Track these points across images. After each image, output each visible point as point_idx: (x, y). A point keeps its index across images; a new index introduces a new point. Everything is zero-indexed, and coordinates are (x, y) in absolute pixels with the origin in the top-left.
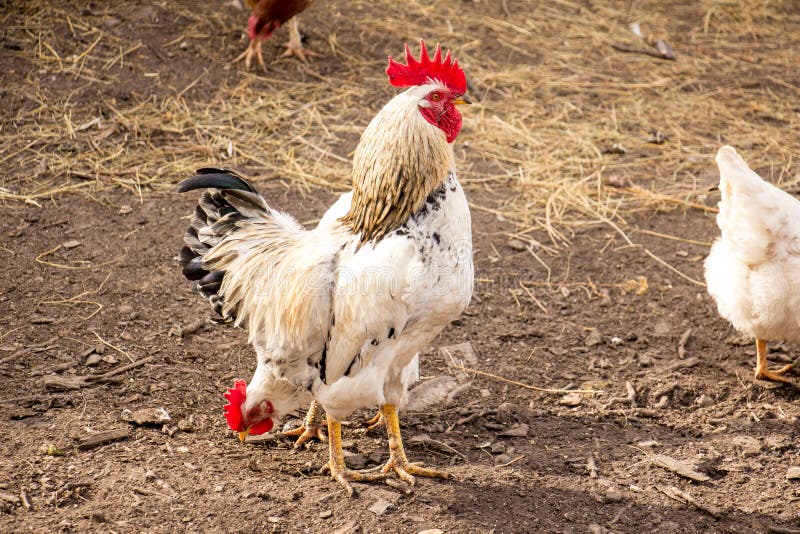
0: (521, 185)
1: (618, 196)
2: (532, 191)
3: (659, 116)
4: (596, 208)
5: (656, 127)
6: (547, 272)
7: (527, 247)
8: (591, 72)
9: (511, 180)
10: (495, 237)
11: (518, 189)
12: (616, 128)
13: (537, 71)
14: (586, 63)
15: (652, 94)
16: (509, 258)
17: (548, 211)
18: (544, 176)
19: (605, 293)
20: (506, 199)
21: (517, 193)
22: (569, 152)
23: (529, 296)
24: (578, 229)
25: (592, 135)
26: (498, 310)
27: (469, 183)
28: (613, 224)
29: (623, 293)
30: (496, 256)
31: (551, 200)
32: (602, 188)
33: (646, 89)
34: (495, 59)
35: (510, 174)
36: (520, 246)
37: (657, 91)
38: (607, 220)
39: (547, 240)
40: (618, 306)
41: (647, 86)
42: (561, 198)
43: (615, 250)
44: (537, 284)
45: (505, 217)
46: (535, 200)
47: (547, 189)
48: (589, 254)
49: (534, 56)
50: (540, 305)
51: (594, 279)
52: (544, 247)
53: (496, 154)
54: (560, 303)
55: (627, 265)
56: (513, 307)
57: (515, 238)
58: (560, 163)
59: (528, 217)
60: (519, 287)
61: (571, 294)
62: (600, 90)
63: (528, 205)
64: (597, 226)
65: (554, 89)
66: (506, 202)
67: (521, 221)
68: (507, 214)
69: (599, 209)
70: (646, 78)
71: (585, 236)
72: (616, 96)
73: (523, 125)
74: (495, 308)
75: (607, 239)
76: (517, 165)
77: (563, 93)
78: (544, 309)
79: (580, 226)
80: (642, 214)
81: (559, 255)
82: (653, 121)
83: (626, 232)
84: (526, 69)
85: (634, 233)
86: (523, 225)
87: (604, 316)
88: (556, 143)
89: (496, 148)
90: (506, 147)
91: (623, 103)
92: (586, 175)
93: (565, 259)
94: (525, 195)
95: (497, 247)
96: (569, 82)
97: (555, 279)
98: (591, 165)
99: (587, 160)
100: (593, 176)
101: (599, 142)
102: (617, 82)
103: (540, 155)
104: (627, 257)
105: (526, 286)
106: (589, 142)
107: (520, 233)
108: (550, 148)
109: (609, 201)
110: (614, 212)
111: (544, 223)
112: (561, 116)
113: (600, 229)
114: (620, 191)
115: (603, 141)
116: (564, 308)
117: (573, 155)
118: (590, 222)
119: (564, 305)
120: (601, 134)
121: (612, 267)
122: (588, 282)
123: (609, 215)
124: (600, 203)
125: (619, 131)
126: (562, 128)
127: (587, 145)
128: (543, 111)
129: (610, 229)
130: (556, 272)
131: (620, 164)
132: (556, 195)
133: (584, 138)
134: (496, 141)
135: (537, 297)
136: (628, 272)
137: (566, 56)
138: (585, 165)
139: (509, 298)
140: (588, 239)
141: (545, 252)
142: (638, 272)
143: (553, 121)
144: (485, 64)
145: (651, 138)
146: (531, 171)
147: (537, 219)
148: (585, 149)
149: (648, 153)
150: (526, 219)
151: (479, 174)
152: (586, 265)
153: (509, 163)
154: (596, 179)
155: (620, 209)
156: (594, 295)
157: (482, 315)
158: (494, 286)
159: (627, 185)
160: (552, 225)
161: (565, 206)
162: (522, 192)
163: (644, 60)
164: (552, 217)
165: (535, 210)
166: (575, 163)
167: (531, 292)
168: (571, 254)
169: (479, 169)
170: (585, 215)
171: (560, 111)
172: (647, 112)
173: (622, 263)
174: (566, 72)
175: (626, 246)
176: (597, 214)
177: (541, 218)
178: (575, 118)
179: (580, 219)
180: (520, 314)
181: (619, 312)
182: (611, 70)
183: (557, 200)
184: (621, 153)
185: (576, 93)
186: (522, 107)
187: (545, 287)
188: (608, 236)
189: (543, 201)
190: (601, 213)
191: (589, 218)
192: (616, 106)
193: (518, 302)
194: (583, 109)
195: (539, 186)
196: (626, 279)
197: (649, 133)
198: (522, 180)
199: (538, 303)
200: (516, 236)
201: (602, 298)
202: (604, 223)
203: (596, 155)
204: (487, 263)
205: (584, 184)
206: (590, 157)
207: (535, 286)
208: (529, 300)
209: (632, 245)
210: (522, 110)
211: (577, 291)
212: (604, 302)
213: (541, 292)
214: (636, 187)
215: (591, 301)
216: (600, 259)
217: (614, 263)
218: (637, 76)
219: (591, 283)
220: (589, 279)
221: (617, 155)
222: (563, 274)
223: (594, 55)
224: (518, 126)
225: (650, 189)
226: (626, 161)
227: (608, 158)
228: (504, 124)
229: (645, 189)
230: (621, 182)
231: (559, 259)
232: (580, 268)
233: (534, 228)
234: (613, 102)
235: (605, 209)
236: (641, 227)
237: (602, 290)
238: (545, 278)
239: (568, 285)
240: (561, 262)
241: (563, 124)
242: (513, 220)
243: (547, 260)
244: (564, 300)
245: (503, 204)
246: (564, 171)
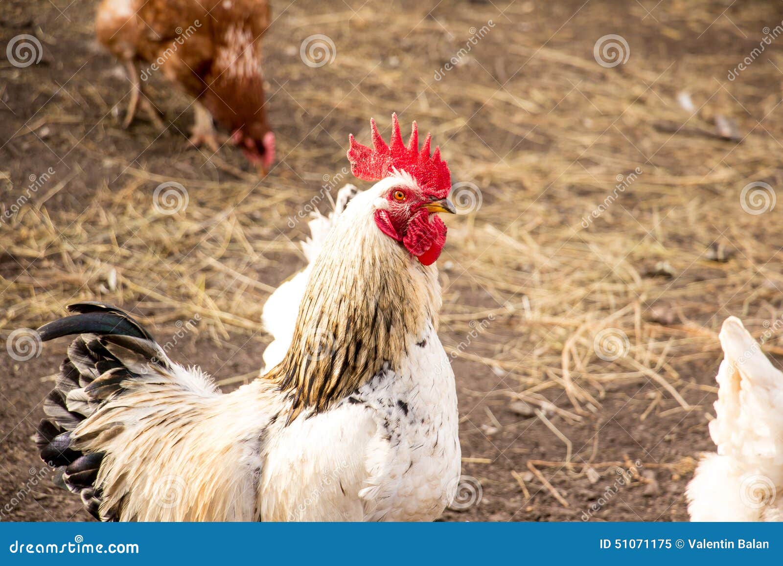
0: (526, 323)
1: (665, 338)
2: (543, 331)
3: (721, 222)
4: (633, 355)
5: (716, 238)
6: (565, 447)
7: (537, 411)
8: (623, 162)
9: (512, 316)
10: (491, 398)
11: (522, 329)
12: (661, 239)
13: (548, 161)
14: (615, 150)
15: (710, 191)
16: (512, 427)
17: (565, 360)
18: (559, 309)
19: (650, 478)
20: (506, 343)
21: (521, 335)
22: (594, 275)
23: (540, 483)
24: (608, 386)
25: (626, 251)
26: (498, 503)
27: (452, 322)
28: (658, 378)
29: (676, 477)
30: (493, 426)
31: (569, 345)
32: (642, 328)
33: (702, 187)
34: (488, 145)
35: (510, 308)
36: (527, 410)
37: (719, 188)
38: (650, 372)
39: (565, 401)
40: (669, 496)
41: (703, 180)
42: (584, 341)
43: (663, 414)
44: (551, 464)
45: (507, 370)
46: (547, 346)
47: (564, 328)
48: (626, 421)
49: (541, 140)
50: (557, 495)
51: (633, 457)
52: (563, 412)
53: (492, 279)
54: (585, 492)
55: (681, 437)
56: (518, 498)
57: (519, 400)
58: (580, 292)
59: (538, 368)
60: (527, 469)
61: (601, 479)
62: (639, 188)
63: (538, 352)
64: (635, 381)
65: (571, 188)
66: (507, 348)
67: (526, 374)
68: (508, 365)
69: (638, 357)
70: (700, 168)
71: (620, 395)
72: (659, 196)
73: (528, 238)
74: (493, 500)
75: (651, 400)
76: (520, 295)
77: (584, 192)
78: (563, 501)
79: (611, 381)
80: (699, 364)
81: (583, 424)
82: (712, 230)
83: (678, 389)
84: (530, 159)
85: (689, 391)
86: (530, 381)
87: (649, 510)
88: (576, 263)
89: (490, 271)
90: (504, 270)
91: (668, 206)
92: (618, 307)
93: (592, 429)
94: (533, 337)
95: (495, 412)
96: (593, 176)
97: (579, 457)
98: (626, 293)
99: (619, 287)
100: (628, 309)
101: (636, 261)
102: (660, 175)
103: (551, 281)
104: (681, 425)
105: (537, 467)
106: (621, 261)
107: (528, 392)
108: (567, 269)
109: (652, 344)
110: (660, 361)
111: (561, 376)
112: (581, 224)
113: (640, 385)
114: (668, 330)
115: (642, 259)
116: (592, 500)
117: (600, 278)
118: (627, 375)
119: (591, 494)
120: (639, 249)
121: (658, 439)
122: (624, 461)
123: (653, 365)
124: (638, 348)
125: (665, 244)
126: (584, 242)
127: (619, 266)
128: (555, 218)
129: (654, 385)
130: (578, 447)
131: (666, 291)
132: (577, 337)
133: (616, 255)
134: (490, 262)
135: (553, 484)
136: (682, 446)
137: (588, 140)
138: (616, 294)
139: (512, 486)
140: (622, 399)
141: (563, 419)
142: (696, 446)
143: (572, 232)
144: (472, 151)
145: (710, 254)
146: (540, 302)
147: (551, 371)
148: (617, 272)
149: (706, 276)
150: (534, 372)
151: (466, 309)
152: (622, 437)
153: (508, 292)
154: (633, 313)
155: (669, 355)
156: (634, 480)
157: (474, 511)
158: (492, 468)
159: (677, 321)
160: (573, 379)
161: (590, 353)
162: (529, 333)
163: (697, 144)
164: (572, 368)
165: (548, 359)
166: (603, 292)
167: (544, 476)
168: (601, 421)
169: (467, 302)
170: (618, 365)
171: (580, 217)
172: (703, 218)
173: (672, 433)
174: (588, 162)
175: (676, 410)
176: (635, 364)
177: (557, 370)
178: (601, 226)
179: (611, 371)
180: (529, 509)
181: (670, 504)
182: (650, 158)
183: (578, 345)
184: (668, 276)
185: (601, 191)
186: (527, 211)
187: (564, 469)
188: (652, 394)
189: (558, 346)
190: (641, 362)
191: (625, 370)
192: (661, 209)
193: (526, 492)
194: (614, 214)
195: (553, 325)
196: (679, 457)
197: (707, 246)
198: (529, 316)
199: (555, 492)
200: (521, 395)
201: (645, 484)
202: (648, 377)
203: (632, 280)
204: (481, 436)
205: (616, 321)
206: (624, 282)
207: (549, 467)
208: (542, 488)
209: (686, 406)
210: (527, 217)
211: (609, 475)
212: (649, 489)
213: (558, 476)
214: (690, 325)
215: (630, 489)
216: (641, 427)
217: (663, 432)
218: (689, 166)
219: (629, 463)
220: (626, 457)
221: (661, 280)
222: (589, 450)
223: (628, 139)
224: (521, 239)
225: (710, 326)
226: (675, 287)
227: (649, 283)
228: (502, 237)
229: (703, 325)
230: (669, 318)
231: (582, 428)
232: (612, 441)
233: (546, 385)
234: (655, 203)
235: (648, 356)
236: (699, 382)
237: (646, 473)
238: (563, 456)
239: (597, 466)
240: (586, 432)
241: (585, 236)
242: (517, 373)
243: (567, 430)
244: (591, 487)
245: (502, 351)
246: (588, 303)
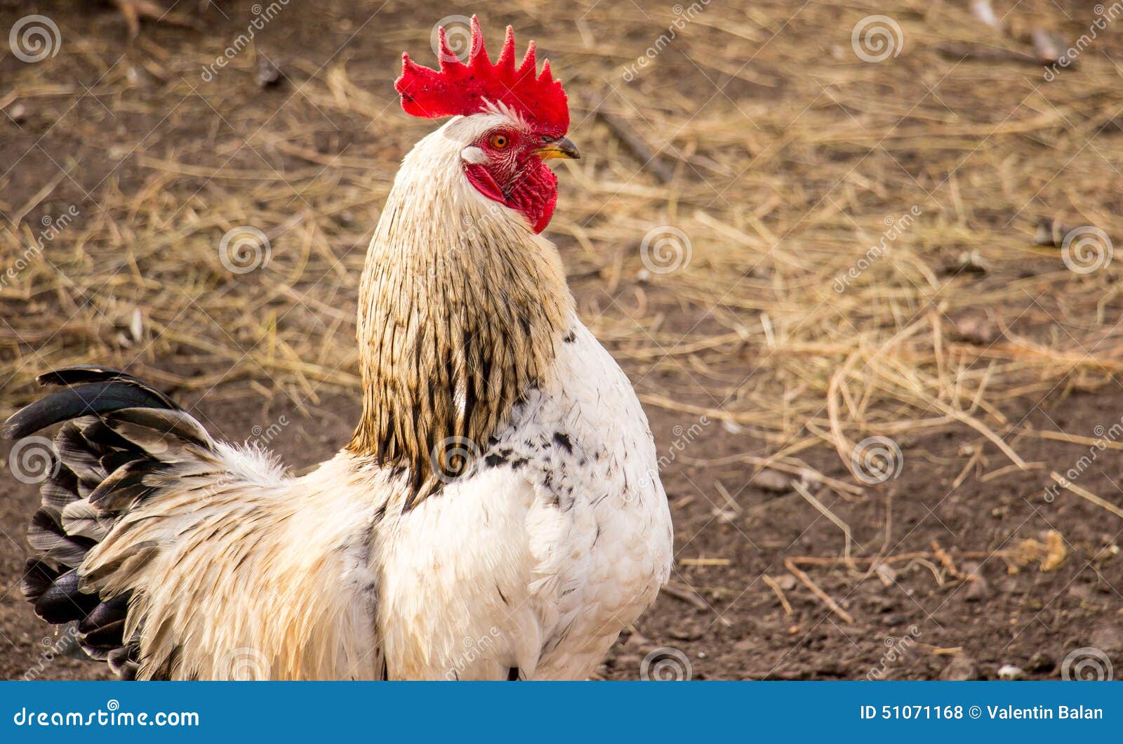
0: (768, 353)
1: (982, 363)
2: (794, 364)
3: (1052, 190)
4: (935, 392)
5: (1047, 211)
6: (842, 534)
7: (795, 484)
8: (898, 107)
9: (746, 345)
10: (724, 468)
11: (764, 362)
12: (963, 218)
13: (780, 112)
14: (884, 90)
15: (1032, 144)
16: (758, 510)
17: (832, 403)
18: (817, 330)
19: (973, 572)
20: (738, 385)
21: (761, 371)
22: (867, 277)
23: (808, 590)
24: (901, 440)
25: (912, 238)
26: (745, 623)
27: (656, 358)
28: (975, 424)
29: (1013, 569)
30: (730, 509)
31: (836, 381)
32: (944, 349)
33: (1018, 136)
34: (688, 93)
35: (743, 333)
36: (780, 483)
37: (1044, 137)
38: (962, 416)
39: (836, 465)
40: (1005, 598)
41: (1020, 127)
42: (857, 375)
43: (986, 478)
44: (822, 561)
45: (742, 424)
46: (802, 385)
47: (827, 358)
48: (931, 491)
49: (769, 82)
50: (834, 607)
51: (946, 543)
52: (833, 483)
53: (710, 292)
54: (877, 599)
55: (1017, 509)
56: (776, 614)
57: (766, 468)
58: (848, 303)
59: (792, 420)
60: (785, 571)
61: (900, 579)
62: (922, 143)
63: (789, 395)
64: (941, 430)
65: (821, 149)
66: (742, 392)
67: (776, 430)
68: (745, 417)
69: (942, 394)
70: (1016, 110)
71: (918, 452)
72: (956, 153)
73: (761, 228)
74: (737, 619)
75: (967, 457)
76: (756, 312)
77: (841, 155)
78: (844, 615)
79: (905, 433)
80: (1035, 398)
81: (865, 498)
82: (1040, 200)
83: (1007, 438)
84: (754, 110)
85: (1023, 440)
86: (781, 439)
87: (977, 621)
88: (837, 261)
89: (707, 281)
90: (729, 277)
91: (970, 168)
92: (906, 322)
93: (880, 505)
94: (781, 375)
95: (730, 489)
96: (853, 130)
97: (862, 549)
98: (917, 301)
99: (906, 293)
100: (922, 323)
101: (929, 253)
102: (954, 123)
103: (802, 289)
104: (1014, 491)
105: (800, 566)
106: (906, 253)
107: (778, 456)
108: (823, 271)
109: (962, 374)
110: (977, 398)
111: (828, 429)
112: (839, 204)
113: (949, 436)
114: (985, 352)
115: (937, 249)
116: (887, 610)
117: (877, 281)
118: (926, 422)
119: (887, 602)
120: (932, 235)
121: (982, 514)
122: (933, 551)
123: (965, 405)
124: (942, 381)
125: (968, 225)
126: (847, 229)
127: (903, 261)
128: (801, 196)
129: (970, 435)
130: (861, 534)
131: (978, 295)
132: (848, 369)
133: (896, 245)
134: (707, 266)
135: (827, 590)
136: (1019, 525)
137: (840, 78)
138: (903, 303)
139: (765, 597)
140: (923, 459)
141: (834, 493)
142: (1039, 522)
143: (825, 215)
144: (667, 105)
145: (1040, 235)
146: (786, 323)
147: (811, 423)
148: (900, 270)
149: (1036, 268)
150: (786, 425)
151: (676, 338)
152: (928, 514)
153: (737, 309)
154: (929, 330)
155: (989, 389)
156: (949, 578)
157: (710, 637)
158: (732, 572)
159: (997, 338)
160: (846, 433)
161: (869, 392)
162: (774, 368)
163: (1007, 74)
164: (843, 416)
165: (806, 405)
166: (881, 301)
167: (812, 580)
168: (892, 493)
169: (676, 328)
170: (913, 408)
171: (837, 193)
172: (1024, 184)
173: (1002, 504)
174: (839, 111)
175: (1007, 469)
176: (940, 405)
177: (820, 421)
178: (872, 204)
179: (903, 417)
180: (793, 629)
181: (1008, 611)
182: (939, 99)
183: (850, 381)
184: (977, 272)
185: (867, 152)
186: (755, 188)
187: (843, 568)
188: (968, 449)
189: (819, 384)
190: (948, 402)
191: (924, 414)
192: (959, 174)
193: (786, 605)
194: (887, 186)
195: (809, 354)
196: (1016, 539)
197: (1036, 226)
198: (772, 343)
199: (830, 602)
200: (769, 462)
201: (968, 583)
202: (958, 422)
203: (925, 280)
204: (714, 524)
205: (904, 342)
206: (912, 285)
207: (819, 567)
208: (810, 597)
209: (1021, 464)
210: (756, 198)
211: (912, 573)
212: (973, 591)
213: (836, 578)
214: (1019, 342)
215: (946, 592)
216: (955, 499)
217: (989, 505)
218: (997, 109)
219: (940, 553)
220: (935, 545)
221: (969, 278)
222: (878, 537)
223: (900, 72)
224: (750, 230)
225: (1049, 343)
226: (991, 289)
227: (950, 284)
228: (722, 229)
229: (1039, 342)
230: (986, 333)
231: (866, 505)
232: (913, 521)
233: (806, 443)
234: (951, 166)
235: (957, 392)
236: (1038, 426)
237: (966, 566)
238: (839, 548)
239: (892, 560)
240: (871, 511)
241: (848, 220)
242: (760, 428)
243: (842, 509)
244: (885, 592)
245: (734, 397)
246: (859, 320)
